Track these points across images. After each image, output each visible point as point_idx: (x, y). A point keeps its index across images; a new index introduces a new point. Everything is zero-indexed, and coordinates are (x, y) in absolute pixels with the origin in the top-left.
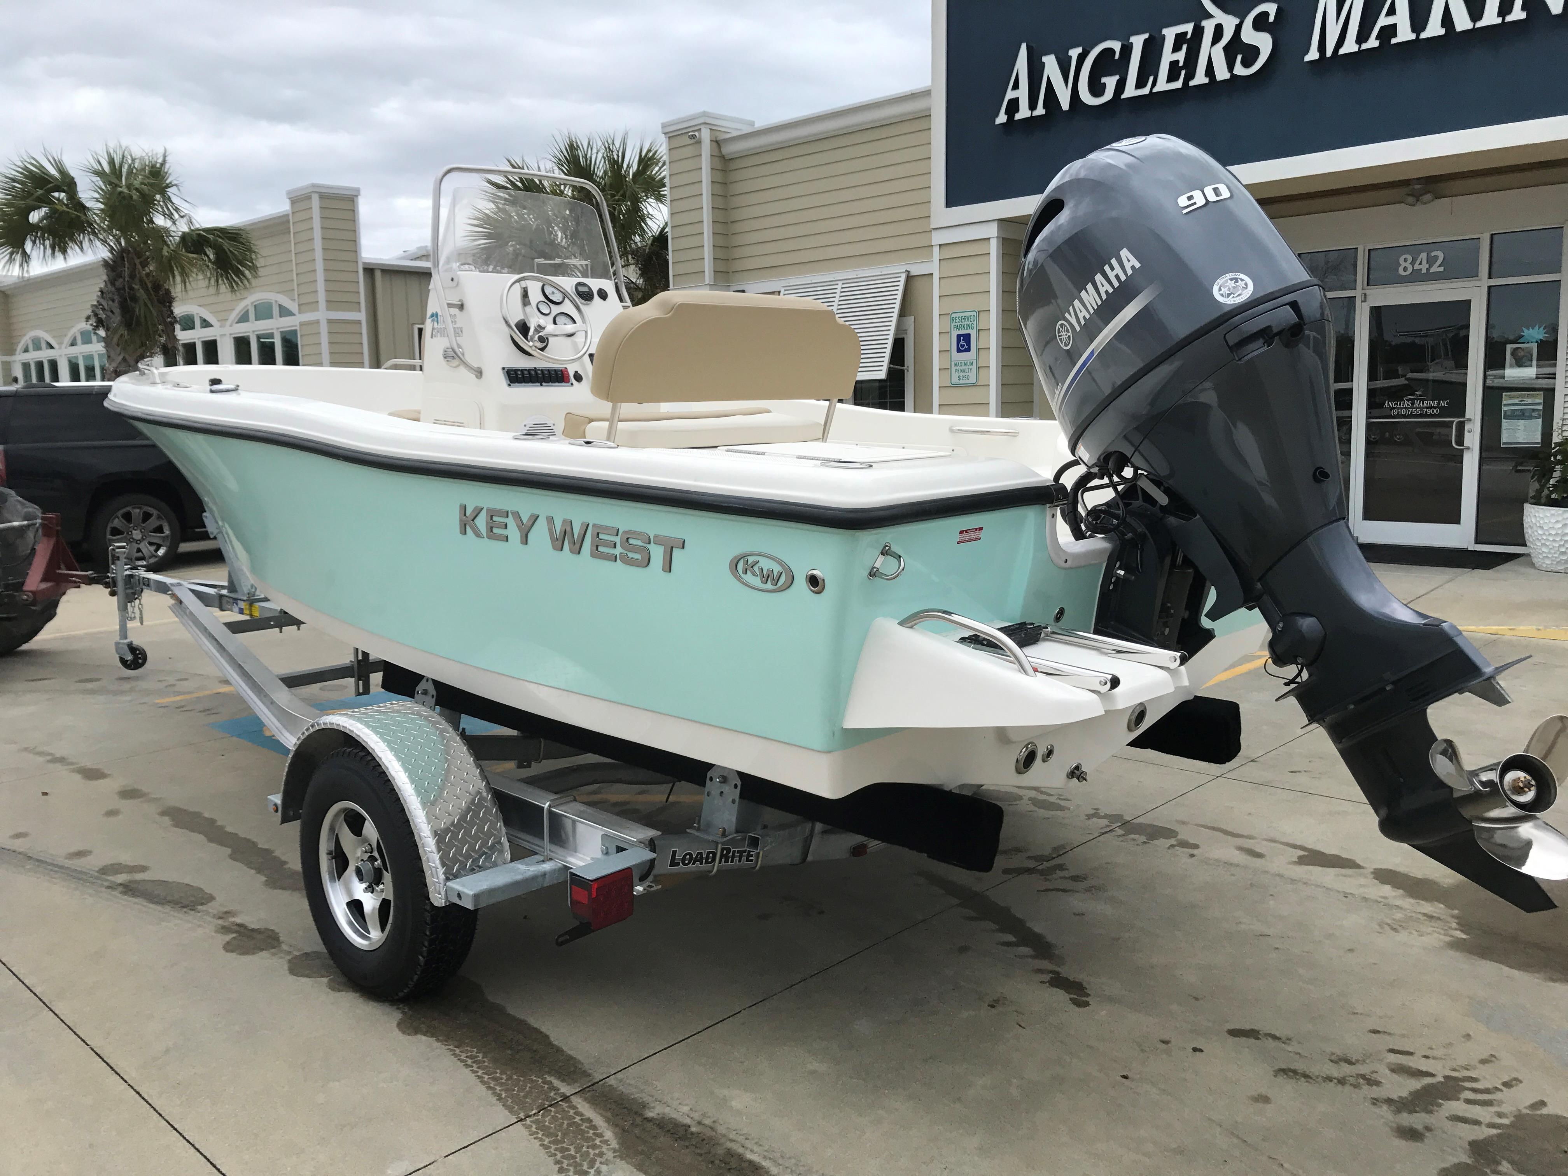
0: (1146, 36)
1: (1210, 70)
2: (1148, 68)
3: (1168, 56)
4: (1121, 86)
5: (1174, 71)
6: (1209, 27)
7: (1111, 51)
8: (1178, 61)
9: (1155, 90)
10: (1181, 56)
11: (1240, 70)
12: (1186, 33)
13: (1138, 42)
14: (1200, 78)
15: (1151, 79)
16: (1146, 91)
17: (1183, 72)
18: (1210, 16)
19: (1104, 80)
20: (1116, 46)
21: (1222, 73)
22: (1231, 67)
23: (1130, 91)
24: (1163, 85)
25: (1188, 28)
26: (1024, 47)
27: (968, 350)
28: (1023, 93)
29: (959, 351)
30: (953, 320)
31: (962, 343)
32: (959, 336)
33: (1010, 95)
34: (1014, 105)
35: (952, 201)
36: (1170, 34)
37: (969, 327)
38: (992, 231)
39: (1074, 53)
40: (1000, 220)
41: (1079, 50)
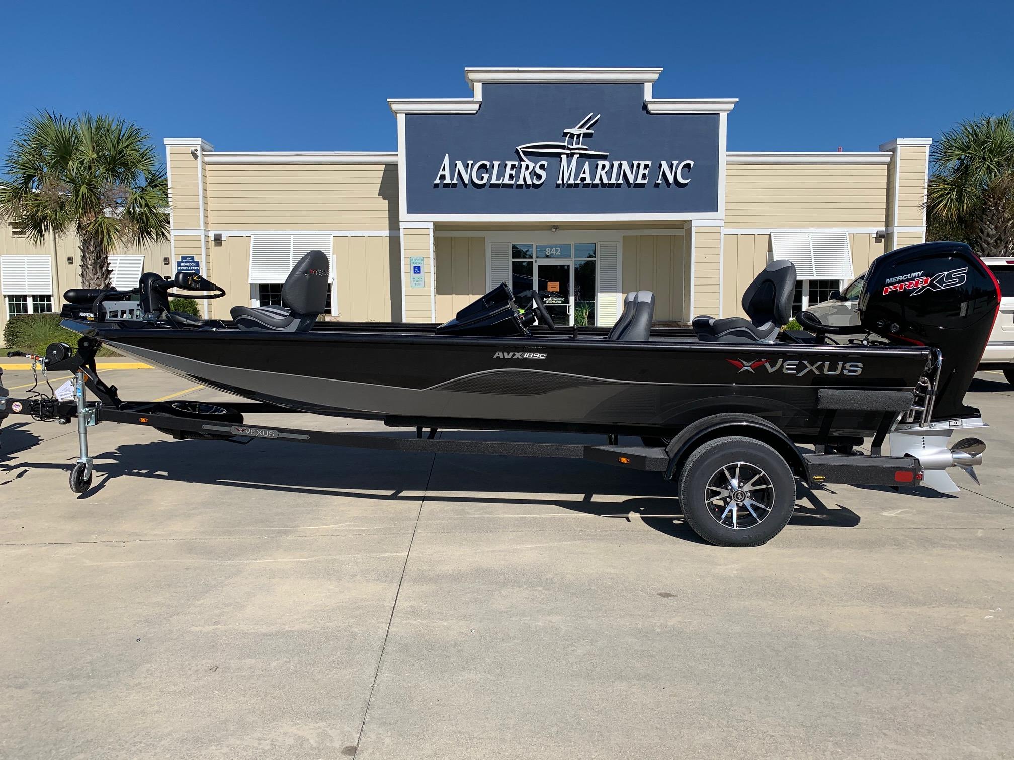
0: (500, 162)
1: (524, 180)
2: (501, 175)
3: (508, 172)
4: (490, 179)
5: (511, 177)
6: (524, 165)
7: (486, 165)
8: (512, 174)
9: (504, 183)
10: (513, 172)
11: (535, 182)
12: (515, 165)
13: (496, 164)
14: (521, 182)
15: (502, 178)
16: (500, 182)
17: (514, 179)
18: (524, 161)
19: (483, 175)
20: (488, 164)
21: (529, 182)
22: (532, 181)
23: (494, 181)
24: (507, 181)
25: (516, 163)
26: (447, 155)
27: (420, 273)
28: (447, 173)
29: (415, 273)
30: (411, 260)
31: (417, 270)
32: (415, 267)
33: (441, 173)
34: (443, 177)
35: (410, 210)
36: (509, 164)
37: (420, 263)
38: (431, 226)
39: (470, 162)
40: (433, 222)
41: (472, 162)
